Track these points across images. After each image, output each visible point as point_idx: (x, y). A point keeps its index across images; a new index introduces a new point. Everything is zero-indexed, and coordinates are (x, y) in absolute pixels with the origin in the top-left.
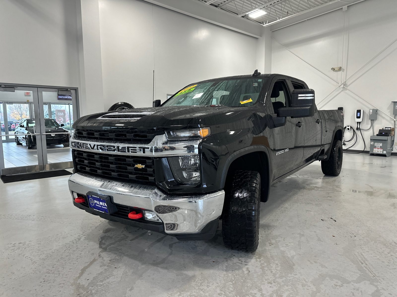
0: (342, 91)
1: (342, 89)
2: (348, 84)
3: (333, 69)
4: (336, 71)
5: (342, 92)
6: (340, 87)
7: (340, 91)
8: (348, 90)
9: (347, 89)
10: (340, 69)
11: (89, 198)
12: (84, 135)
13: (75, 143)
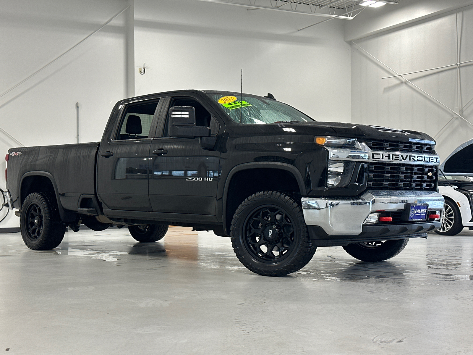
11: (411, 209)
12: (383, 147)
13: (379, 154)
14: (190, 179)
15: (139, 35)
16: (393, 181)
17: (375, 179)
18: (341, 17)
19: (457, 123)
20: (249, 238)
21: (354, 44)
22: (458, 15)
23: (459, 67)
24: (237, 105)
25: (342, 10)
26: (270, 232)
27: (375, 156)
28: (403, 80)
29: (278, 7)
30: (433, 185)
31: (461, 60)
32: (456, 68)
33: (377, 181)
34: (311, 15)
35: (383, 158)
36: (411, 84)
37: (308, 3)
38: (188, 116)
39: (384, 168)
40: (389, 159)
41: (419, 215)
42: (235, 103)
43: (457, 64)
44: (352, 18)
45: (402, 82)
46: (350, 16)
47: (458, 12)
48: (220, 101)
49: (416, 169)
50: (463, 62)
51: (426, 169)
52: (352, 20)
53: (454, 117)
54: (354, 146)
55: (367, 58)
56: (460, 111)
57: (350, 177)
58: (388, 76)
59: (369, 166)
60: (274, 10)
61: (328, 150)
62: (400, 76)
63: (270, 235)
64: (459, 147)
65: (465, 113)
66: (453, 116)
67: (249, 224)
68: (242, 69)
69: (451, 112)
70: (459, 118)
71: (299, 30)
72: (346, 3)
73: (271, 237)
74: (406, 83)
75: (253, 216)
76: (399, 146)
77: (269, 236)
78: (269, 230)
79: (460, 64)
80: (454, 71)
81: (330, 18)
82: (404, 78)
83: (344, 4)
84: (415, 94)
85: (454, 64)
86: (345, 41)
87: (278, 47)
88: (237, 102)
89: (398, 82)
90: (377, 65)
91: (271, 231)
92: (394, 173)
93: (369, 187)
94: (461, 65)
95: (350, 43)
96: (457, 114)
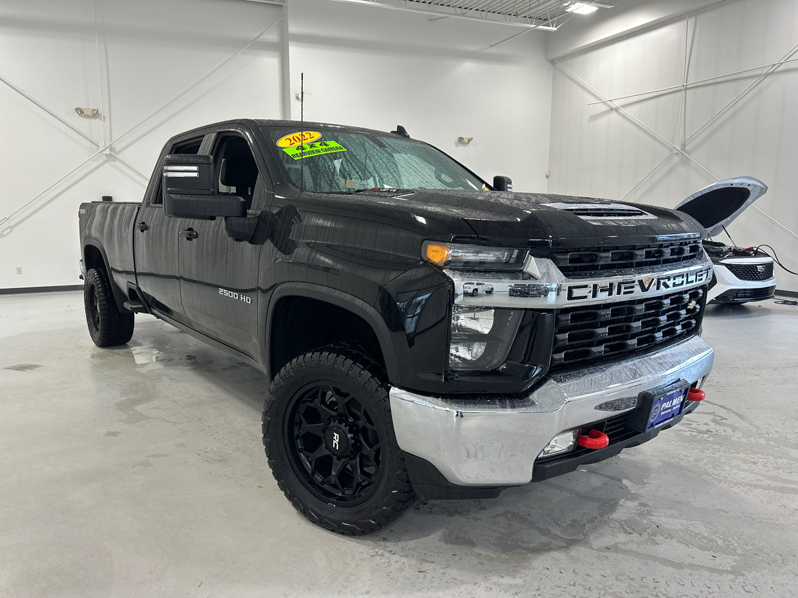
0: (106, 161)
1: (105, 158)
2: (118, 149)
3: (80, 111)
4: (87, 116)
5: (106, 165)
6: (104, 153)
7: (101, 161)
8: (117, 161)
9: (116, 159)
10: (95, 114)
11: (654, 406)
12: (596, 264)
13: (586, 286)
14: (223, 293)
15: (294, 51)
16: (615, 339)
17: (573, 345)
18: (540, 27)
19: (676, 159)
20: (298, 441)
21: (557, 63)
22: (690, 21)
23: (685, 89)
24: (315, 149)
25: (543, 20)
26: (335, 438)
27: (576, 293)
28: (614, 106)
29: (464, 14)
30: (694, 322)
31: (688, 79)
32: (680, 90)
33: (576, 348)
34: (505, 24)
35: (594, 296)
36: (623, 111)
37: (502, 12)
38: (195, 175)
39: (595, 316)
40: (610, 294)
41: (669, 410)
42: (312, 146)
43: (683, 86)
44: (555, 29)
45: (612, 109)
46: (553, 27)
47: (690, 17)
48: (282, 143)
49: (667, 302)
50: (691, 81)
51: (687, 296)
52: (556, 31)
53: (674, 152)
54: (522, 268)
55: (571, 79)
56: (682, 145)
57: (508, 348)
58: (595, 101)
59: (559, 316)
60: (459, 17)
61: (454, 279)
62: (610, 101)
63: (335, 444)
64: (689, 197)
65: (687, 148)
66: (672, 151)
67: (299, 412)
68: (302, 74)
69: (669, 146)
70: (680, 154)
71: (492, 46)
72: (549, 12)
73: (337, 448)
74: (616, 110)
75: (305, 397)
76: (635, 256)
77: (334, 446)
78: (334, 433)
79: (686, 85)
80: (678, 94)
81: (528, 29)
82: (615, 104)
83: (547, 13)
84: (627, 123)
85: (679, 85)
86: (547, 60)
87: (468, 66)
88: (318, 144)
89: (607, 108)
90: (583, 88)
91: (338, 436)
92: (618, 321)
93: (555, 367)
94: (688, 86)
95: (553, 62)
96: (677, 148)
